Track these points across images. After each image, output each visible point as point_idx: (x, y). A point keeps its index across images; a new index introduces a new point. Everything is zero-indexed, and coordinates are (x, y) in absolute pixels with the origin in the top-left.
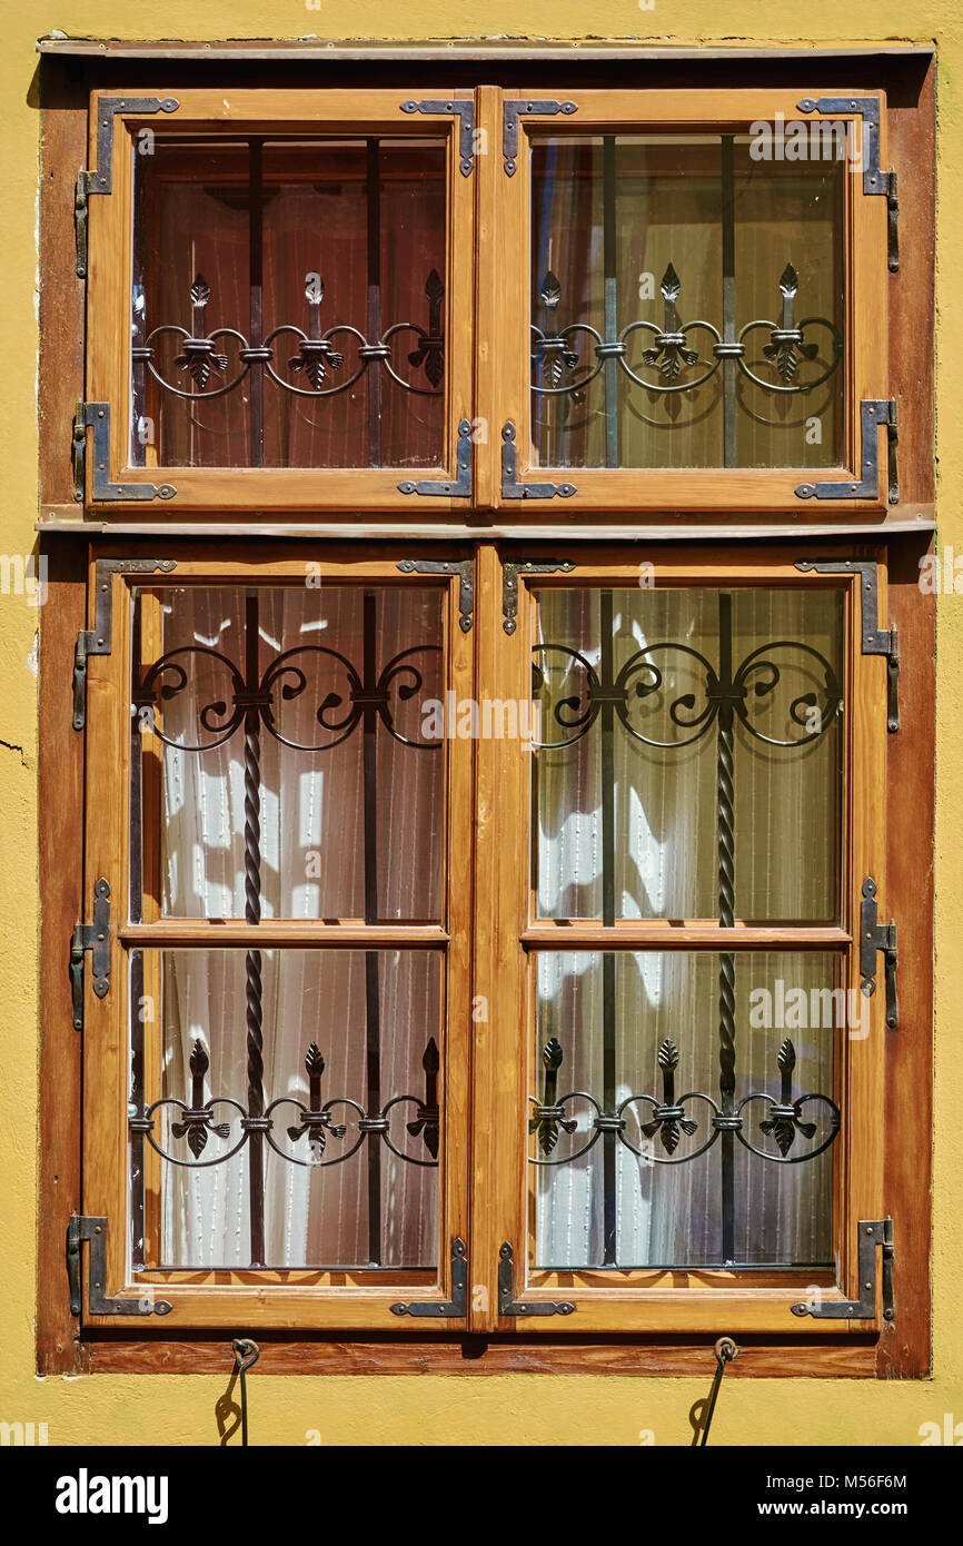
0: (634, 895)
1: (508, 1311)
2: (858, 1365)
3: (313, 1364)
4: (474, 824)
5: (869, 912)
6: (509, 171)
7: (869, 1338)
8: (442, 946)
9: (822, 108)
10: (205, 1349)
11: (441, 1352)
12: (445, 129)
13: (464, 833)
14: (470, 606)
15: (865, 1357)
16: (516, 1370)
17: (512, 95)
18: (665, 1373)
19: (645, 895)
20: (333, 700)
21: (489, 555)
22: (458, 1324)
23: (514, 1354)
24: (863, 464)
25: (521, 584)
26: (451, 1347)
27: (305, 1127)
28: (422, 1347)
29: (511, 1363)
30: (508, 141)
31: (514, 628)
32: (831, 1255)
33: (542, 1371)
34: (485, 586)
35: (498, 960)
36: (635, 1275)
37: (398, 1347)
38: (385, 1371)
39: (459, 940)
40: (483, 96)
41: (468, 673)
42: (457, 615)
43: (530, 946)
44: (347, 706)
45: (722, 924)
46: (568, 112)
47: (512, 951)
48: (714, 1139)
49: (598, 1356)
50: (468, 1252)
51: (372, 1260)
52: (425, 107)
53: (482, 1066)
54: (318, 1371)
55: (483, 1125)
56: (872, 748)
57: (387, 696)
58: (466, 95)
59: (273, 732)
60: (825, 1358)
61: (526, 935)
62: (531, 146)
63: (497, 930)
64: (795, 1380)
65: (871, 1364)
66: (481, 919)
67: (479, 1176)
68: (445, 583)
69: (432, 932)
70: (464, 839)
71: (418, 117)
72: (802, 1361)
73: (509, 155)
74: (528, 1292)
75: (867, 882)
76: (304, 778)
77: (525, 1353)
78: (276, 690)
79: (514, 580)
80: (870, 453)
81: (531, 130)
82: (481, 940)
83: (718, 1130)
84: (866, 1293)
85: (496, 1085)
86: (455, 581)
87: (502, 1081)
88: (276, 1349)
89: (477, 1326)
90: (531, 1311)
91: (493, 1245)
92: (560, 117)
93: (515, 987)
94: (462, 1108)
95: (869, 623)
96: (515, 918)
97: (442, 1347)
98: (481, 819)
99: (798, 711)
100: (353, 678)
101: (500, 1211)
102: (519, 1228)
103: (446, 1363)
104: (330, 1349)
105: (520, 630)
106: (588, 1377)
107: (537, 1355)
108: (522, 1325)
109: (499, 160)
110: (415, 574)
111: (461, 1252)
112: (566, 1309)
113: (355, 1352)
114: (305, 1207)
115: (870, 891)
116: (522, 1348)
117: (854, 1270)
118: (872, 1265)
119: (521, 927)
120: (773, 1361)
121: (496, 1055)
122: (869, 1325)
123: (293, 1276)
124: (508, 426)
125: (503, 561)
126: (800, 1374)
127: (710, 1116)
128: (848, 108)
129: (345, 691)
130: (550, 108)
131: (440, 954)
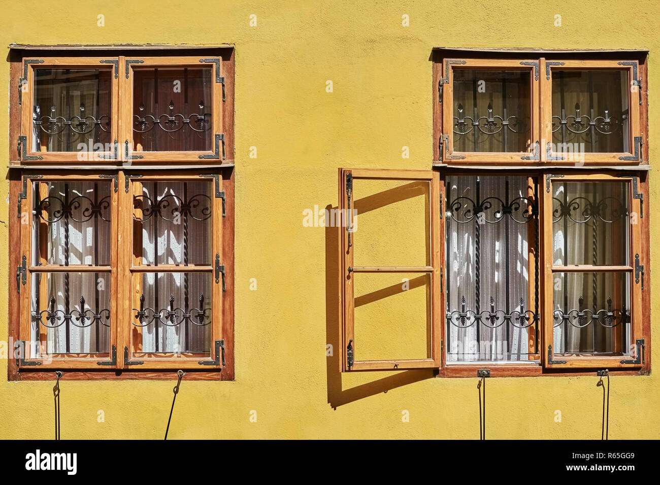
0: (172, 258)
1: (127, 363)
2: (216, 377)
3: (78, 378)
4: (118, 240)
5: (217, 262)
6: (127, 77)
7: (218, 370)
8: (110, 271)
9: (206, 61)
10: (50, 374)
11: (110, 374)
12: (111, 67)
13: (115, 243)
14: (116, 186)
15: (218, 375)
16: (129, 379)
17: (128, 58)
18: (167, 379)
19: (175, 258)
20: (87, 210)
21: (121, 173)
22: (114, 367)
23: (129, 375)
24: (216, 150)
25: (130, 180)
26: (113, 373)
27: (80, 318)
28: (105, 373)
29: (128, 377)
30: (127, 69)
31: (128, 192)
32: (209, 349)
33: (136, 379)
34: (120, 181)
35: (124, 275)
36: (167, 355)
37: (99, 373)
38: (96, 379)
39: (114, 270)
40: (120, 59)
41: (116, 203)
42: (114, 188)
43: (132, 271)
44: (91, 211)
45: (185, 266)
46: (142, 63)
47: (127, 272)
48: (183, 320)
49: (150, 375)
50: (116, 349)
51: (97, 351)
52: (106, 62)
53: (120, 302)
54: (79, 379)
55: (120, 317)
56: (218, 220)
57: (101, 208)
58: (116, 58)
59: (72, 217)
60: (207, 375)
61: (131, 269)
62: (133, 71)
63: (124, 267)
64: (200, 381)
65: (219, 377)
66: (119, 265)
67: (119, 329)
68: (111, 180)
69: (108, 268)
70: (115, 245)
71: (104, 64)
72: (202, 376)
73: (127, 73)
74: (132, 359)
75: (217, 255)
76: (88, 229)
77: (131, 374)
78: (73, 207)
79: (128, 179)
80: (217, 147)
81: (132, 67)
82: (119, 270)
83: (184, 318)
84: (217, 359)
85: (123, 306)
86: (113, 180)
87: (125, 306)
88: (69, 374)
89: (119, 368)
90: (133, 363)
91: (123, 347)
92: (140, 64)
93: (128, 282)
94: (115, 313)
95: (217, 189)
96: (128, 264)
97: (111, 373)
98: (119, 239)
99: (204, 212)
100: (92, 204)
101: (124, 338)
102: (130, 343)
103: (112, 377)
104: (82, 374)
105: (129, 192)
106: (147, 380)
107: (135, 375)
108: (130, 367)
109: (125, 74)
110: (103, 178)
111: (114, 348)
112: (141, 363)
113: (88, 374)
114: (89, 338)
115: (218, 257)
116: (130, 373)
117: (214, 353)
118: (219, 352)
119: (130, 266)
120: (194, 376)
121: (123, 298)
122: (218, 367)
123: (81, 355)
124: (127, 141)
125: (125, 174)
126: (201, 379)
127: (182, 314)
128: (212, 61)
129: (90, 207)
130: (137, 62)
131: (110, 273)
